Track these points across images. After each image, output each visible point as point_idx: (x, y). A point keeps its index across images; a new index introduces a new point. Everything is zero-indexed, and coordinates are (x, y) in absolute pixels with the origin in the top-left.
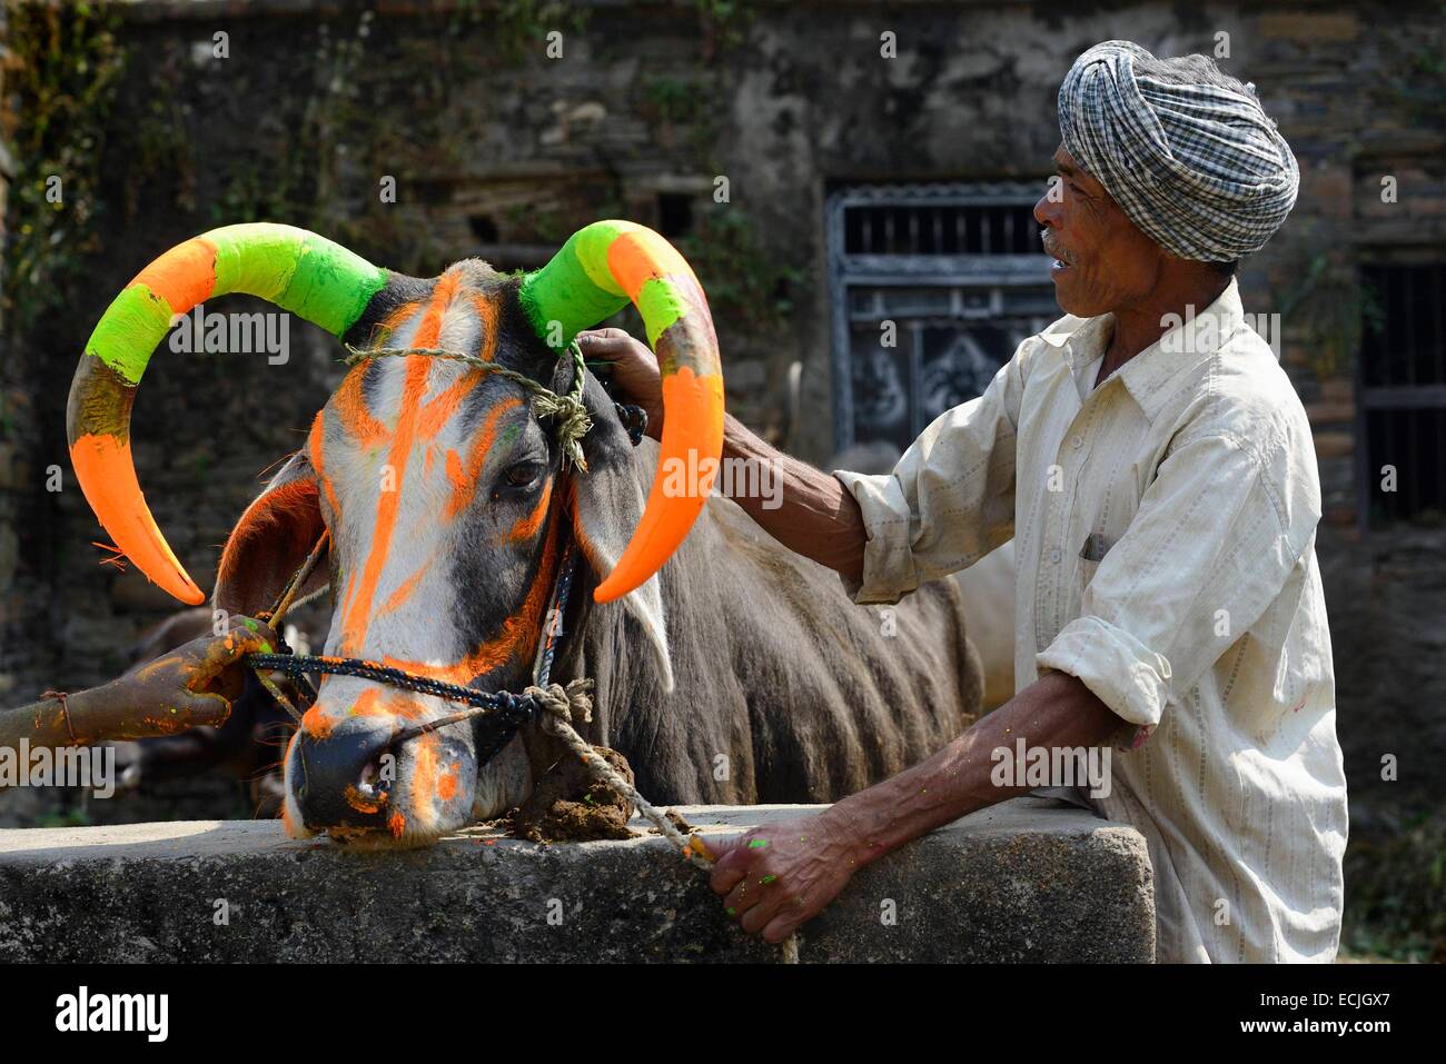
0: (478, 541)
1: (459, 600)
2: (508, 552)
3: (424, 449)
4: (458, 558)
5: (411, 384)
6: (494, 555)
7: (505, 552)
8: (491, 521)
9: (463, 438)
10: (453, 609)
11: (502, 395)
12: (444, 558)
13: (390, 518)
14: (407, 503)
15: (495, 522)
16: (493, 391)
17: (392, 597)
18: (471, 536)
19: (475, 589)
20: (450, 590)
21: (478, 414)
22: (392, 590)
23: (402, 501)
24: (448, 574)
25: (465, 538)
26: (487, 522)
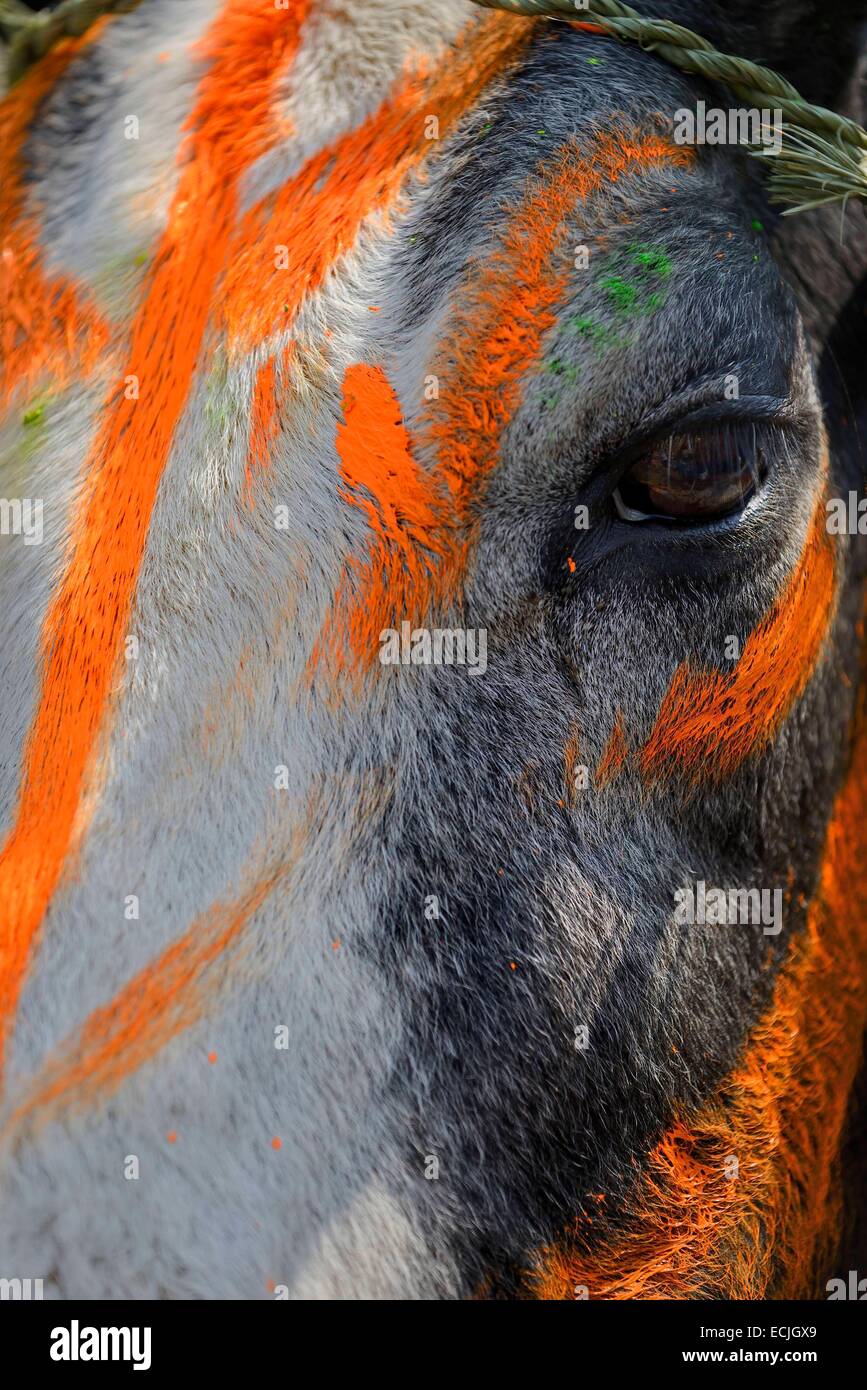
0: (495, 771)
1: (420, 1044)
2: (642, 826)
3: (243, 382)
4: (413, 849)
5: (217, 123)
6: (572, 834)
7: (628, 822)
8: (552, 681)
9: (418, 310)
10: (396, 1085)
11: (592, 118)
12: (339, 848)
13: (95, 676)
14: (164, 607)
15: (574, 686)
16: (556, 109)
17: (97, 1024)
18: (462, 747)
19: (499, 993)
20: (374, 1001)
21: (485, 204)
22: (101, 997)
23: (146, 602)
24: (367, 922)
25: (436, 755)
26: (535, 689)
